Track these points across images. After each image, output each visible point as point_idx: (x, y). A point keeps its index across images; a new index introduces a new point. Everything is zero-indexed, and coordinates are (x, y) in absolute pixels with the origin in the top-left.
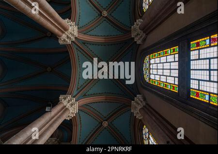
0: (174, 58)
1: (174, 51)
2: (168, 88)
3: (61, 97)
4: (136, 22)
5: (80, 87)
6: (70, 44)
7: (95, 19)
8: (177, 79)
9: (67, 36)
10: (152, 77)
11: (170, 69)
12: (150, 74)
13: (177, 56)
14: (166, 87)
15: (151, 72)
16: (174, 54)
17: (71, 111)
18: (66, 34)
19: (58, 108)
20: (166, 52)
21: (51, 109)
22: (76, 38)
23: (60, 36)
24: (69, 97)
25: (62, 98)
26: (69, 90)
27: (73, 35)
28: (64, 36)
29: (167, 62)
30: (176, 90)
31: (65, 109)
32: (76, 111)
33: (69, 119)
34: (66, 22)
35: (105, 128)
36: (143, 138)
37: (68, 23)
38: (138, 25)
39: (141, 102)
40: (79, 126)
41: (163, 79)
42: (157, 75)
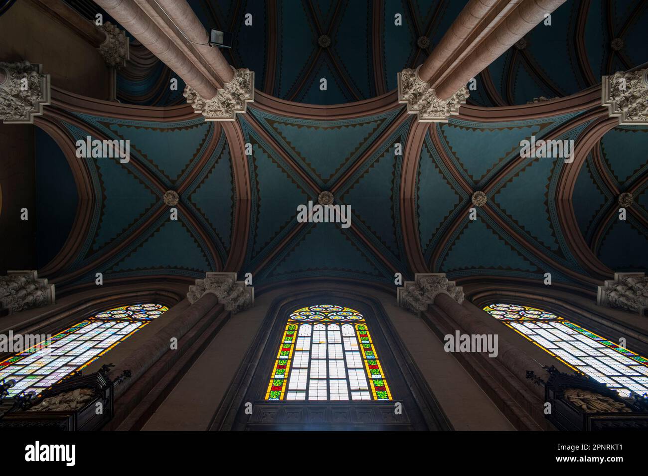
0: (360, 390)
1: (377, 388)
2: (276, 374)
3: (248, 74)
4: (458, 285)
5: (276, 129)
6: (397, 100)
7: (466, 171)
8: (301, 397)
9: (421, 94)
10: (305, 329)
11: (328, 379)
12: (312, 323)
13: (366, 397)
14: (279, 367)
15: (318, 327)
16: (370, 390)
17: (209, 102)
18: (426, 89)
19: (219, 65)
20: (376, 367)
21: (217, 44)
22: (415, 117)
23: (421, 74)
24: (248, 97)
25: (247, 78)
26: (266, 97)
27: (424, 109)
28: (420, 84)
29: (347, 369)
30: (270, 395)
31: (215, 85)
32: (210, 117)
33: (185, 96)
34: (460, 90)
35: (158, 199)
36: (131, 304)
37: (458, 96)
38: (448, 290)
39: (235, 300)
40: (164, 125)
41: (300, 360)
42: (312, 343)
